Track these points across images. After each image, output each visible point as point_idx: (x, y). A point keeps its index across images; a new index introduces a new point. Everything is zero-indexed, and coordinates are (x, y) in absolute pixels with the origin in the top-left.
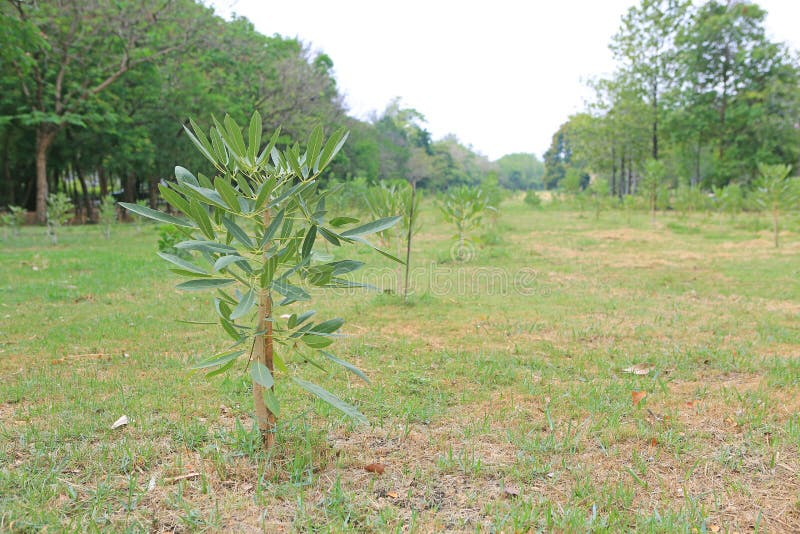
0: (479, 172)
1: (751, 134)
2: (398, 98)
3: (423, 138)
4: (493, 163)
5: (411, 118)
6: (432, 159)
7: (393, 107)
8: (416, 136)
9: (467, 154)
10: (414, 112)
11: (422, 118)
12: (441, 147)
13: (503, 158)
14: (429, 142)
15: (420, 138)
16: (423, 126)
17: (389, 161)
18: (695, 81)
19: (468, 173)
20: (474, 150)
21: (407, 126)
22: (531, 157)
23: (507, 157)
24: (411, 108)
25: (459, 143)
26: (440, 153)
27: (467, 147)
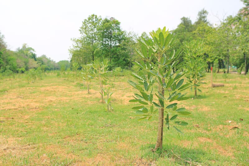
0: (52, 66)
1: (118, 55)
2: (26, 44)
3: (34, 56)
4: (56, 63)
5: (30, 50)
6: (36, 62)
7: (24, 47)
8: (32, 56)
9: (48, 60)
10: (31, 48)
11: (33, 50)
12: (40, 58)
13: (59, 62)
14: (36, 57)
15: (33, 56)
16: (34, 53)
17: (22, 63)
18: (102, 40)
19: (49, 66)
20: (51, 59)
21: (29, 52)
22: (68, 61)
23: (61, 61)
24: (30, 47)
25: (47, 57)
26: (39, 60)
27: (49, 59)
